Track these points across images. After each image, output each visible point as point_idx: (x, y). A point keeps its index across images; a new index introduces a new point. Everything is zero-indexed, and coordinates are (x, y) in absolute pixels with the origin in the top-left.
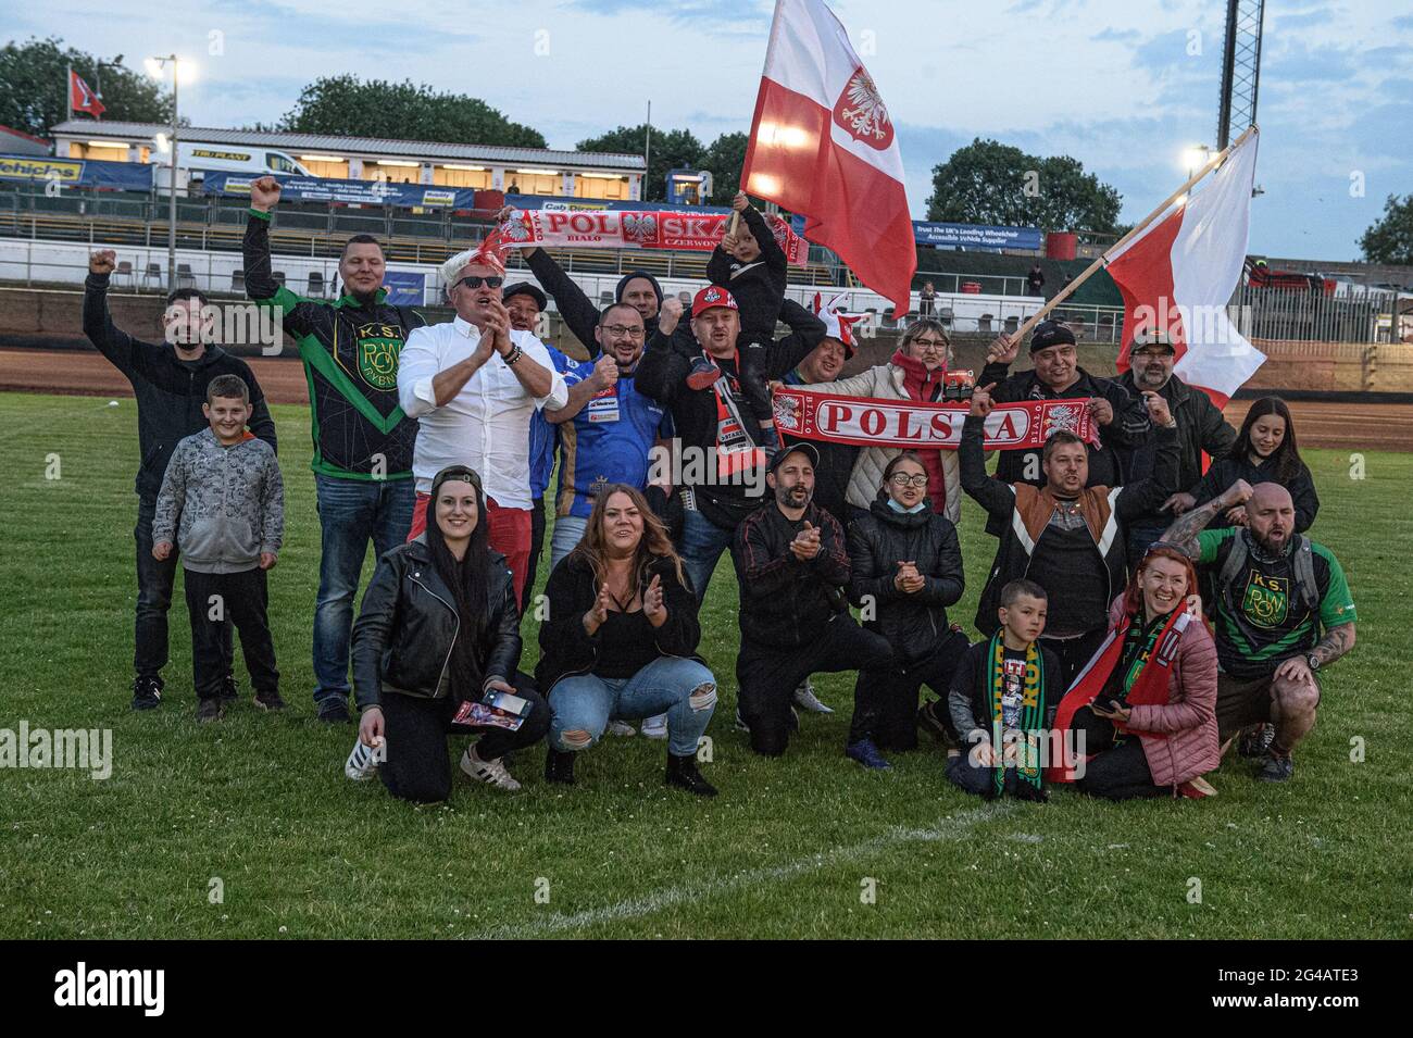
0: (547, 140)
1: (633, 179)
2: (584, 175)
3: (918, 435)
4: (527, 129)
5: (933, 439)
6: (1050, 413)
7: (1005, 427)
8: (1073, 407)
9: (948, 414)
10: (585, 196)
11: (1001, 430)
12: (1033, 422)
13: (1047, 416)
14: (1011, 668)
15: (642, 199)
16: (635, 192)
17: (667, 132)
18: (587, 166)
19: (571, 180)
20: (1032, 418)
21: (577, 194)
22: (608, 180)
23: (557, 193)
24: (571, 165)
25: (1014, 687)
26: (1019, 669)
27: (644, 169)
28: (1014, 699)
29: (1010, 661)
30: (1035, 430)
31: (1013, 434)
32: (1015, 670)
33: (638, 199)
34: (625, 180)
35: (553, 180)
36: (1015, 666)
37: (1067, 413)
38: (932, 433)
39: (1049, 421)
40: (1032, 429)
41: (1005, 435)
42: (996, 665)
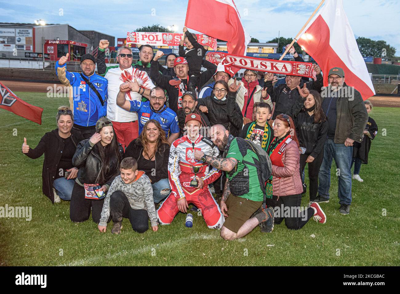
0: (259, 41)
1: (275, 48)
2: (264, 48)
3: (257, 67)
4: (255, 39)
5: (262, 68)
6: (299, 66)
7: (284, 68)
8: (307, 66)
9: (265, 62)
10: (264, 52)
11: (282, 68)
12: (293, 68)
13: (298, 67)
14: (258, 132)
15: (277, 53)
16: (275, 51)
17: (287, 38)
18: (265, 46)
19: (261, 49)
20: (293, 67)
21: (262, 52)
22: (269, 49)
23: (258, 52)
24: (261, 46)
25: (258, 138)
26: (260, 132)
27: (277, 46)
28: (257, 142)
29: (258, 129)
30: (294, 70)
31: (286, 70)
32: (259, 132)
33: (276, 53)
34: (273, 49)
35: (257, 50)
36: (259, 131)
37: (305, 67)
38: (261, 67)
39: (298, 68)
40: (293, 70)
41: (284, 70)
42: (251, 130)
